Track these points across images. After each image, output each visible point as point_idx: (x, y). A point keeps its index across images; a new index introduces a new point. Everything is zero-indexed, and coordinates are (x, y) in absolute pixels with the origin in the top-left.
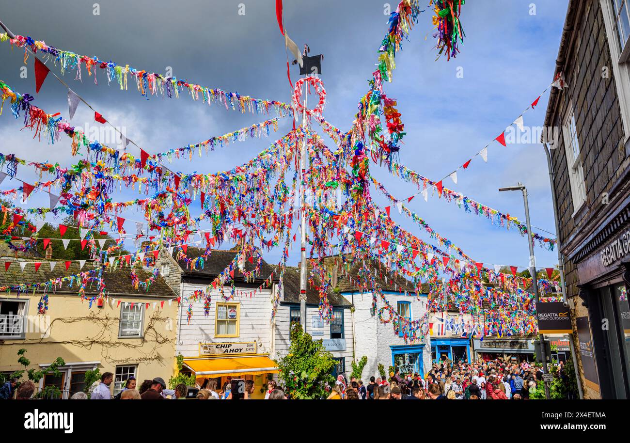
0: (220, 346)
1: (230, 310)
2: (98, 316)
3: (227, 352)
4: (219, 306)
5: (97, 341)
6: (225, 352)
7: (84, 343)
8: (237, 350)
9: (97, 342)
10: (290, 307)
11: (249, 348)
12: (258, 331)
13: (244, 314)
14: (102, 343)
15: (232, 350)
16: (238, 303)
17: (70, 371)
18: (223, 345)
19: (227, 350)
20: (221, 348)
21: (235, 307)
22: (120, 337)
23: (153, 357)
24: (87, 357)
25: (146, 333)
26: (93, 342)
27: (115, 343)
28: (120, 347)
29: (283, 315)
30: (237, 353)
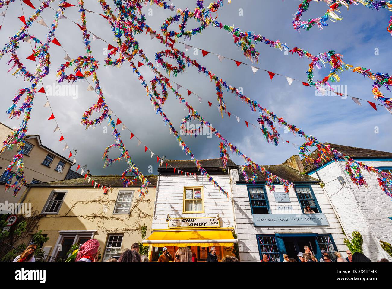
0: (186, 220)
1: (196, 192)
2: (103, 199)
3: (192, 225)
4: (186, 189)
5: (98, 215)
6: (190, 225)
7: (90, 217)
8: (201, 224)
9: (98, 217)
10: (247, 186)
11: (212, 222)
12: (221, 208)
13: (207, 194)
14: (101, 217)
15: (196, 223)
16: (202, 187)
17: (76, 236)
18: (188, 219)
19: (192, 223)
20: (187, 221)
21: (200, 189)
22: (114, 213)
23: (135, 228)
24: (90, 226)
25: (132, 210)
26: (95, 217)
27: (110, 217)
28: (113, 220)
29: (240, 192)
30: (201, 227)
